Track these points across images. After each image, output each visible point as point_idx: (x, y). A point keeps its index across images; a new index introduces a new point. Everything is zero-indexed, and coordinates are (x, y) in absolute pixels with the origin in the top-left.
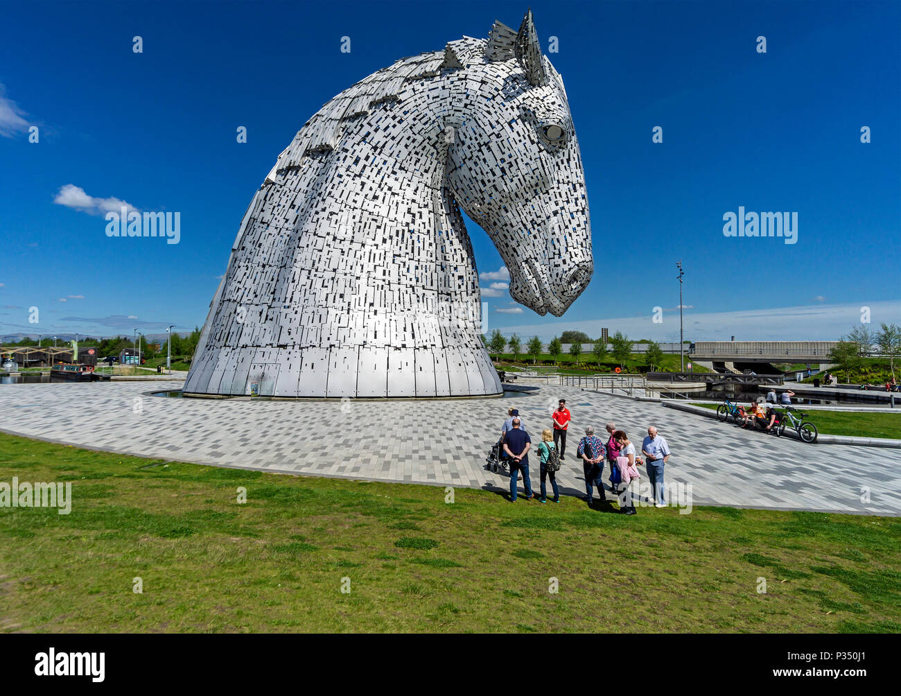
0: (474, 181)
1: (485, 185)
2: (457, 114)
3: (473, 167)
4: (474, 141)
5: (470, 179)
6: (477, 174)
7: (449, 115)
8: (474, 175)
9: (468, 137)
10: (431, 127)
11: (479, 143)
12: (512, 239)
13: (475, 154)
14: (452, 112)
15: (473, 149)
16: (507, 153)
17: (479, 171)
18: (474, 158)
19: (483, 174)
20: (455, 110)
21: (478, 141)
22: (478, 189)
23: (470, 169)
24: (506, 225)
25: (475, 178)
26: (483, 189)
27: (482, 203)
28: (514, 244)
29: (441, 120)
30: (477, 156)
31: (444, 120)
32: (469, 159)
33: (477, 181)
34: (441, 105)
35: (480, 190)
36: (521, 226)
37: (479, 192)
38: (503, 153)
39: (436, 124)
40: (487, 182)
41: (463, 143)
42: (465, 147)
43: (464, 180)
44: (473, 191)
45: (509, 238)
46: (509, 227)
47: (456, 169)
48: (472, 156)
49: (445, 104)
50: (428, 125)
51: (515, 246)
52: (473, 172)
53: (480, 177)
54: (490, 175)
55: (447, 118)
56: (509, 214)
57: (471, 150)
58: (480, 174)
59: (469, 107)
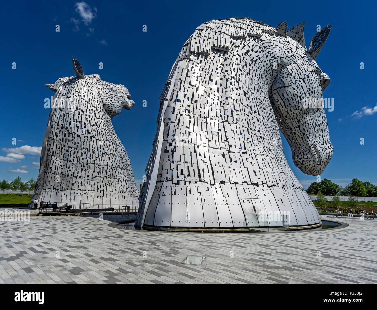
0: (296, 96)
1: (301, 100)
2: (287, 58)
3: (296, 88)
4: (297, 75)
5: (293, 94)
6: (298, 93)
7: (284, 58)
8: (296, 93)
9: (294, 72)
10: (274, 60)
11: (299, 77)
12: (308, 131)
13: (298, 82)
14: (285, 57)
15: (296, 79)
16: (311, 86)
17: (299, 92)
18: (297, 84)
19: (300, 93)
20: (286, 56)
21: (299, 76)
22: (297, 101)
23: (294, 89)
24: (305, 123)
25: (297, 94)
26: (300, 101)
27: (298, 109)
28: (308, 134)
29: (279, 59)
30: (299, 84)
31: (281, 59)
32: (294, 84)
33: (298, 97)
34: (280, 50)
35: (298, 102)
36: (312, 125)
37: (297, 102)
38: (310, 86)
39: (277, 60)
40: (302, 98)
41: (291, 75)
42: (292, 77)
43: (290, 94)
44: (294, 101)
45: (306, 130)
46: (307, 125)
47: (285, 87)
48: (296, 83)
49: (282, 51)
50: (273, 59)
51: (308, 135)
52: (295, 91)
53: (299, 95)
54: (304, 95)
55: (282, 59)
56: (307, 118)
57: (295, 79)
58: (299, 93)
59: (293, 57)
